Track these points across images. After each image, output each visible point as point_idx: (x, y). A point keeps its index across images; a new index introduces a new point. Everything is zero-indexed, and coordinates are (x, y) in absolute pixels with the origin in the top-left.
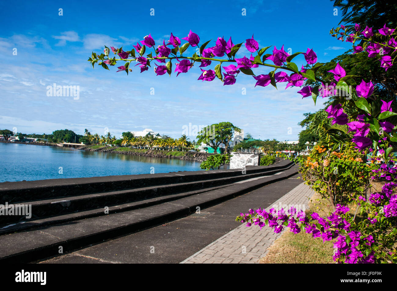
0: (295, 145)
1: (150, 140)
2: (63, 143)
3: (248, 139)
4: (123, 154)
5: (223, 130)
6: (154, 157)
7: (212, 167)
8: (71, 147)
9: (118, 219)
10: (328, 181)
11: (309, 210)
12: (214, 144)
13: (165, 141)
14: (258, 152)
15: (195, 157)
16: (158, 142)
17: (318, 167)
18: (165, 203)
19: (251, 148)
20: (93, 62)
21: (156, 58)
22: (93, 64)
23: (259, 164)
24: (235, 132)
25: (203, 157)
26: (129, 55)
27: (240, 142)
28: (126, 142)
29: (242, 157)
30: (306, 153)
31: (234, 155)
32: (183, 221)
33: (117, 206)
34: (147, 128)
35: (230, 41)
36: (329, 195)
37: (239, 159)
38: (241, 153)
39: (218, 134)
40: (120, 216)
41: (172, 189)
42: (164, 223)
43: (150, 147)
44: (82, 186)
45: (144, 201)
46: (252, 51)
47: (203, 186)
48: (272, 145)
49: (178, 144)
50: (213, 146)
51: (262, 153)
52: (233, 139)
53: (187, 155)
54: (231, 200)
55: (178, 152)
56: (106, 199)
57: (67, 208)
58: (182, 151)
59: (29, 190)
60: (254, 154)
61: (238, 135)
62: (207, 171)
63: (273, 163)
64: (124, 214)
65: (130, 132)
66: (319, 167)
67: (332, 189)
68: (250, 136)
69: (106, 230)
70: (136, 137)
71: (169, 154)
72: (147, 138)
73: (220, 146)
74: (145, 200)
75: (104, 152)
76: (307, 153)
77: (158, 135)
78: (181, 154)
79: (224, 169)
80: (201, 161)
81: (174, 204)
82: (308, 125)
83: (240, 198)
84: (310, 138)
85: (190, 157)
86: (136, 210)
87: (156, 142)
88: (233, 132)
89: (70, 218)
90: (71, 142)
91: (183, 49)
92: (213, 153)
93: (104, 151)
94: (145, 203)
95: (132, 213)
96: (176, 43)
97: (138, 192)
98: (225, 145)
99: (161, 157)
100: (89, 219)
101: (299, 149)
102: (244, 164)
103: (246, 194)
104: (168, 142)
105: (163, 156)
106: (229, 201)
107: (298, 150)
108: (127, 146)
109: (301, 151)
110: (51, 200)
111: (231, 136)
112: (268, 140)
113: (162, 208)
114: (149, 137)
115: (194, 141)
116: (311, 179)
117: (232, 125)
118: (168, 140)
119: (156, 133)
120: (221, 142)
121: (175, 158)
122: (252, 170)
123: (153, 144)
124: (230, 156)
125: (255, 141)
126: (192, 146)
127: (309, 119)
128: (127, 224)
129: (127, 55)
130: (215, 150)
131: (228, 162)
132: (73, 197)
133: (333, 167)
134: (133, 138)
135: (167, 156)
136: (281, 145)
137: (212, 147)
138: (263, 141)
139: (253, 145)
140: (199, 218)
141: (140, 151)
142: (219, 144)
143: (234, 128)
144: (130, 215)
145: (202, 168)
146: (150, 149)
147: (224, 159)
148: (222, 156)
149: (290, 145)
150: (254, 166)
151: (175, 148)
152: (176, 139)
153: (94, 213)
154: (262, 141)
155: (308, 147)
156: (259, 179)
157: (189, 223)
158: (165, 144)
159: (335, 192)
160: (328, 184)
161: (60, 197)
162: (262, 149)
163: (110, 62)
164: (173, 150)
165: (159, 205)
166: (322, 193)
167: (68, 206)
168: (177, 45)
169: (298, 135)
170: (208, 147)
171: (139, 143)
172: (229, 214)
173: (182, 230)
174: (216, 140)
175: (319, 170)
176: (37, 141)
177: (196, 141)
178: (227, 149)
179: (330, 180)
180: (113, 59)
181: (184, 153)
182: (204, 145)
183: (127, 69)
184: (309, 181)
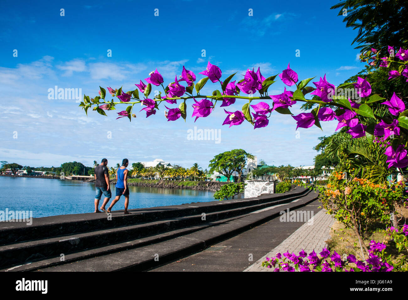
0: (311, 170)
1: (161, 170)
2: (72, 175)
3: (262, 166)
4: (133, 185)
5: (235, 157)
6: (166, 188)
7: (226, 196)
8: (80, 180)
9: (130, 256)
10: (351, 210)
11: (331, 240)
12: (227, 173)
13: (176, 171)
14: (273, 179)
15: (207, 186)
16: (169, 172)
17: (339, 195)
18: (178, 237)
19: (265, 175)
20: (85, 108)
21: (166, 99)
22: (86, 110)
23: (275, 192)
24: (248, 159)
25: (216, 186)
26: (131, 97)
27: (254, 169)
28: (136, 173)
29: (257, 185)
30: (322, 178)
31: (249, 184)
32: (198, 256)
33: (128, 243)
34: (157, 158)
35: (259, 72)
36: (352, 224)
37: (254, 187)
38: (255, 181)
39: (231, 162)
40: (131, 253)
41: (185, 222)
42: (178, 260)
43: (161, 177)
44: (91, 222)
45: (157, 236)
46: (290, 84)
47: (217, 218)
48: (287, 172)
49: (189, 173)
50: (226, 174)
51: (277, 180)
52: (246, 167)
53: (199, 184)
54: (247, 231)
55: (190, 182)
56: (117, 235)
57: (76, 246)
58: (194, 180)
59: (35, 228)
60: (269, 181)
61: (252, 162)
62: (221, 202)
63: (289, 190)
64: (136, 251)
65: (140, 163)
66: (341, 195)
67: (356, 218)
68: (264, 163)
69: (117, 270)
70: (146, 167)
71: (180, 185)
72: (158, 169)
73: (233, 175)
74: (158, 234)
75: (114, 184)
76: (324, 178)
77: (169, 165)
78: (193, 183)
79: (239, 198)
80: (214, 190)
81: (188, 238)
82: (324, 149)
83: (257, 229)
84: (326, 162)
85: (202, 186)
86: (149, 246)
87: (167, 172)
88: (246, 160)
89: (79, 257)
90: (80, 175)
91: (200, 86)
92: (227, 181)
93: (114, 182)
94: (157, 238)
95: (145, 250)
96: (190, 78)
97: (150, 226)
98: (238, 173)
99: (173, 188)
100: (100, 257)
101: (316, 174)
102: (258, 192)
103: (263, 224)
104: (180, 171)
105: (175, 186)
106: (245, 233)
107: (314, 175)
108: (138, 177)
109: (317, 176)
110: (59, 238)
111: (244, 164)
112: (283, 166)
113: (176, 243)
114: (160, 167)
115: (206, 170)
116: (332, 208)
117: (245, 152)
118: (180, 169)
119: (166, 163)
120: (234, 171)
121: (187, 188)
122: (268, 199)
123: (164, 174)
124: (244, 185)
125: (269, 167)
126: (204, 175)
127: (324, 142)
128: (139, 262)
129: (129, 97)
130: (228, 179)
131: (242, 191)
132: (82, 234)
133: (356, 194)
134: (144, 169)
135: (179, 187)
136: (297, 171)
137: (224, 175)
138: (278, 168)
139: (267, 172)
140: (215, 253)
141: (151, 182)
142: (232, 172)
143: (247, 154)
144: (142, 252)
145: (216, 199)
146: (161, 179)
147: (238, 188)
148: (236, 185)
149: (306, 170)
150: (270, 194)
151: (187, 178)
152: (188, 168)
153: (105, 250)
154: (276, 167)
155: (324, 171)
156: (275, 208)
157: (205, 258)
158: (176, 174)
159: (359, 221)
160: (352, 213)
161: (68, 234)
162: (276, 176)
163: (107, 107)
164: (185, 180)
165: (172, 240)
166: (345, 222)
167: (77, 244)
168: (191, 80)
169: (314, 159)
170: (221, 175)
171: (150, 173)
172: (246, 247)
173: (197, 266)
174: (229, 168)
175: (341, 198)
176: (45, 174)
177: (209, 169)
178: (240, 177)
179: (353, 209)
180: (111, 103)
181: (196, 183)
182: (216, 173)
183: (130, 115)
184: (330, 210)
